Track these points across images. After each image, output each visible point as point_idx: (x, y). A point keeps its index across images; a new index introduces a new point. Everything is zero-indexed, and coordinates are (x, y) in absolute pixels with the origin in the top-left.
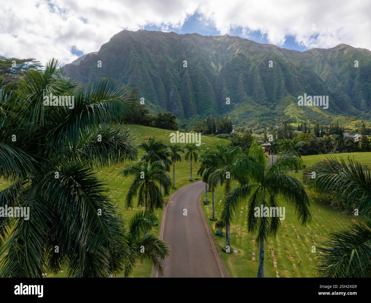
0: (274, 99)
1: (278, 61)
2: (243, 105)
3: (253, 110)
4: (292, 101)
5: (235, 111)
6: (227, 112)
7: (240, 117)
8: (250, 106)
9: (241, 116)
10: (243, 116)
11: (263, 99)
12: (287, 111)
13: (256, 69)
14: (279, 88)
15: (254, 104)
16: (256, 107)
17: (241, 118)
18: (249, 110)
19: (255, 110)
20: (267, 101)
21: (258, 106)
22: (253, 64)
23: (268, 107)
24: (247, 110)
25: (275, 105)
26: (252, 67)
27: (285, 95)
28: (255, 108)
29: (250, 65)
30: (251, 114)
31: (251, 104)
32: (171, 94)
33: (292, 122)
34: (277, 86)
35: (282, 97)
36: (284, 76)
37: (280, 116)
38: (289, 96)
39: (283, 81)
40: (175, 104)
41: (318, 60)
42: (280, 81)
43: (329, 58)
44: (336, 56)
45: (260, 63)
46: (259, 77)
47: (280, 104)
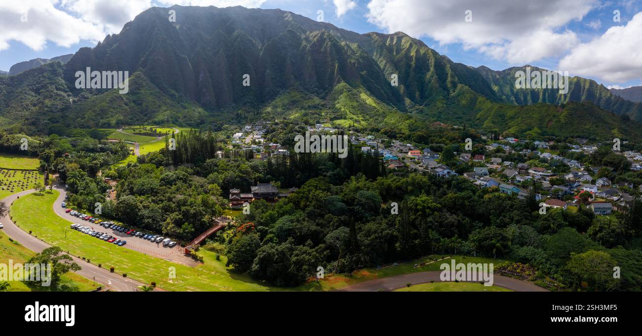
0: (326, 86)
1: (332, 41)
2: (289, 93)
3: (300, 99)
4: (345, 90)
5: (279, 99)
6: (269, 101)
7: (284, 107)
8: (297, 93)
10: (288, 106)
11: (313, 86)
12: (339, 103)
13: (307, 49)
14: (333, 73)
15: (301, 92)
16: (304, 96)
17: (284, 109)
18: (295, 98)
19: (302, 99)
20: (317, 87)
21: (306, 95)
22: (304, 43)
23: (317, 96)
24: (293, 99)
25: (327, 93)
26: (303, 45)
27: (339, 82)
28: (302, 97)
29: (301, 44)
30: (297, 104)
31: (299, 92)
32: (200, 78)
33: (341, 118)
34: (330, 70)
35: (335, 83)
36: (338, 60)
37: (329, 108)
38: (343, 84)
39: (337, 65)
40: (204, 90)
41: (376, 45)
42: (333, 65)
43: (387, 44)
44: (394, 43)
45: (313, 42)
46: (309, 59)
47: (332, 93)
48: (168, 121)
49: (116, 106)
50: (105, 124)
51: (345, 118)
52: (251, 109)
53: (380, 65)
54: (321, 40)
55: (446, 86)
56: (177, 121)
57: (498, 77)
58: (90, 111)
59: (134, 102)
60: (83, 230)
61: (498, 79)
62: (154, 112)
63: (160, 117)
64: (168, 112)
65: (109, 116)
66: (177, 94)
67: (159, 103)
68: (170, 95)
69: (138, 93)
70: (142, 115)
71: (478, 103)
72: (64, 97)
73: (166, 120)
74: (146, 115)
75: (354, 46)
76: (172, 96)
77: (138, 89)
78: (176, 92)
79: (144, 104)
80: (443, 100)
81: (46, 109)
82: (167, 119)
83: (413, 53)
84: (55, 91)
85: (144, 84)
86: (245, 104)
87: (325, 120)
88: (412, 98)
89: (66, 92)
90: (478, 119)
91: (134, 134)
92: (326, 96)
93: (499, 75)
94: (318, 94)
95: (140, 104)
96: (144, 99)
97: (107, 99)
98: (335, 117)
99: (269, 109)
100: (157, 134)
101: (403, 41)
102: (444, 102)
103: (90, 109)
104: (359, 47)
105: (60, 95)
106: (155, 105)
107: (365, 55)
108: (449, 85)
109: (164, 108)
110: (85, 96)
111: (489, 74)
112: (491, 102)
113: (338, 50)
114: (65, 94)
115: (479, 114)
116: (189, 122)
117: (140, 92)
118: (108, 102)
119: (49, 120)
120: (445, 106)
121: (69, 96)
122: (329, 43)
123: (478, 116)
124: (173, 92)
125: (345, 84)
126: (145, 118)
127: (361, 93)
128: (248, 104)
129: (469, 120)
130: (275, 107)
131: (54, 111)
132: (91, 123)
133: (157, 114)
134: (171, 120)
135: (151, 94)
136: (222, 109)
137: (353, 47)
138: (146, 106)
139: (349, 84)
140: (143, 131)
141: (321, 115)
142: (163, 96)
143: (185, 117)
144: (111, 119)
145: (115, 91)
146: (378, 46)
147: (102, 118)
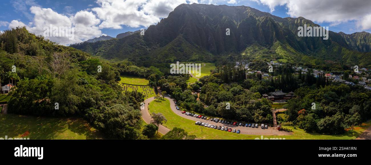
0: (270, 43)
1: (272, 21)
2: (252, 46)
4: (279, 45)
5: (248, 49)
6: (243, 50)
7: (251, 53)
8: (256, 46)
10: (252, 53)
11: (264, 43)
12: (277, 51)
13: (260, 25)
14: (273, 37)
15: (258, 46)
20: (266, 44)
21: (261, 47)
22: (258, 22)
23: (266, 48)
24: (255, 49)
25: (270, 46)
26: (257, 23)
27: (276, 41)
28: (259, 48)
29: (256, 22)
30: (257, 51)
32: (209, 39)
33: (281, 58)
34: (271, 35)
35: (274, 42)
36: (275, 30)
37: (273, 54)
38: (278, 42)
39: (274, 33)
40: (211, 45)
41: (290, 23)
42: (273, 33)
43: (296, 22)
44: (299, 22)
45: (262, 22)
46: (261, 30)
47: (273, 46)
48: (199, 60)
49: (172, 53)
50: (168, 61)
51: (283, 58)
52: (235, 54)
53: (293, 32)
54: (266, 21)
56: (203, 60)
58: (159, 55)
60: (205, 125)
61: (349, 39)
62: (190, 55)
63: (194, 58)
64: (197, 55)
65: (169, 57)
66: (198, 46)
67: (192, 51)
68: (195, 47)
70: (184, 56)
71: (342, 51)
72: (144, 48)
74: (186, 57)
75: (281, 24)
76: (197, 47)
78: (198, 45)
79: (184, 51)
80: (325, 49)
81: (137, 54)
82: (198, 59)
84: (140, 46)
85: (183, 42)
86: (231, 51)
87: (274, 60)
88: (309, 48)
89: (145, 46)
90: (344, 59)
92: (270, 48)
93: (349, 37)
94: (266, 47)
95: (183, 51)
96: (184, 49)
97: (167, 49)
98: (278, 58)
99: (244, 54)
101: (303, 21)
102: (325, 50)
103: (159, 54)
104: (283, 24)
105: (143, 47)
106: (190, 52)
107: (287, 28)
108: (327, 42)
109: (195, 53)
110: (155, 48)
111: (344, 36)
112: (349, 50)
113: (275, 26)
114: (145, 47)
115: (344, 56)
116: (209, 60)
117: (182, 45)
119: (140, 59)
120: (326, 52)
121: (147, 48)
122: (270, 22)
123: (343, 57)
124: (197, 45)
126: (186, 58)
127: (287, 46)
128: (233, 52)
129: (339, 59)
130: (247, 53)
131: (141, 54)
132: (162, 61)
133: (192, 56)
134: (200, 59)
135: (187, 46)
136: (220, 54)
137: (280, 24)
138: (186, 52)
139: (281, 42)
141: (271, 57)
142: (193, 47)
143: (206, 58)
144: (171, 58)
145: (170, 45)
146: (291, 24)
147: (166, 58)
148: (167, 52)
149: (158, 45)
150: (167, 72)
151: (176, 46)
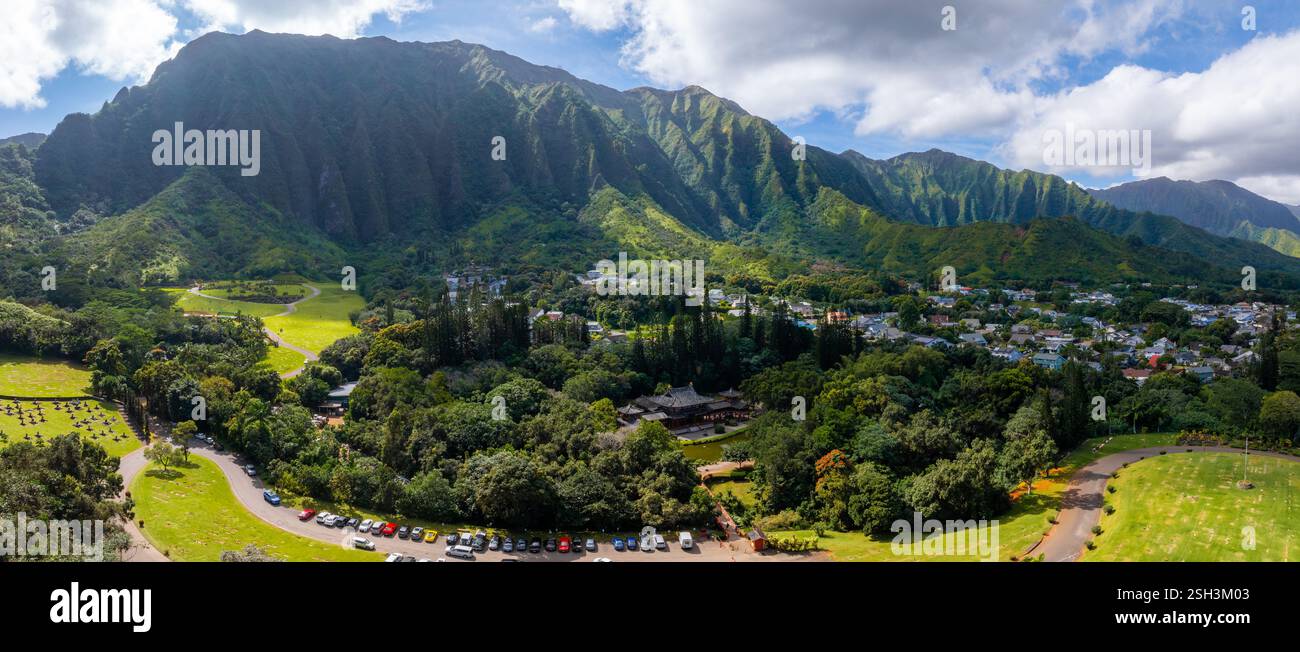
0: (573, 195)
1: (579, 105)
2: (503, 209)
3: (527, 221)
4: (615, 202)
5: (484, 222)
6: (465, 228)
7: (498, 238)
8: (520, 210)
9: (500, 236)
10: (505, 236)
11: (548, 194)
13: (530, 121)
14: (585, 168)
15: (528, 207)
16: (534, 214)
17: (499, 243)
18: (517, 220)
19: (532, 221)
20: (557, 197)
21: (539, 213)
22: (522, 109)
24: (513, 221)
25: (578, 209)
26: (520, 113)
27: (599, 187)
28: (530, 217)
29: (515, 110)
30: (524, 230)
31: (522, 207)
32: (322, 179)
34: (578, 161)
35: (592, 190)
36: (593, 141)
38: (609, 190)
39: (592, 153)
40: (333, 205)
41: (652, 112)
42: (585, 153)
43: (674, 109)
44: (686, 109)
45: (539, 106)
46: (536, 141)
47: (589, 209)
48: (287, 270)
49: (168, 239)
50: (154, 278)
51: (635, 258)
52: (435, 244)
53: (666, 151)
54: (557, 104)
55: (797, 190)
56: (305, 269)
57: (880, 172)
58: (113, 250)
59: (199, 229)
61: (881, 176)
62: (244, 250)
63: (264, 261)
64: (278, 251)
65: (159, 259)
67: (252, 233)
68: (266, 215)
69: (202, 212)
70: (222, 257)
71: (862, 223)
72: (39, 219)
73: (282, 267)
74: (230, 258)
75: (615, 115)
76: (272, 216)
77: (204, 202)
78: (277, 208)
79: (221, 233)
80: (795, 218)
82: (286, 265)
83: (726, 129)
84: (21, 208)
85: (214, 190)
86: (417, 233)
88: (733, 214)
89: (42, 209)
90: (870, 254)
91: (229, 298)
93: (883, 169)
95: (214, 234)
96: (220, 224)
97: (145, 224)
98: (613, 256)
100: (281, 299)
101: (703, 104)
102: (798, 222)
103: (112, 246)
104: (624, 115)
105: (34, 217)
106: (245, 235)
107: (640, 132)
108: (802, 189)
109: (266, 242)
110: (86, 218)
111: (864, 166)
112: (889, 220)
113: (593, 124)
114: (43, 215)
115: (870, 244)
116: (330, 271)
117: (208, 207)
118: (149, 228)
120: (800, 229)
121: (50, 217)
122: (574, 109)
123: (868, 248)
124: (270, 208)
125: (613, 190)
126: (232, 264)
127: (644, 207)
128: (424, 234)
129: (853, 256)
130: (480, 238)
132: (126, 276)
133: (254, 255)
134: (291, 266)
135: (233, 212)
137: (612, 117)
138: (227, 238)
139: (620, 191)
140: (248, 293)
142: (257, 217)
143: (318, 260)
144: (163, 266)
145: (156, 207)
146: (657, 115)
147: (144, 265)
148: (146, 235)
149: (101, 205)
150: (164, 326)
151: (182, 212)
